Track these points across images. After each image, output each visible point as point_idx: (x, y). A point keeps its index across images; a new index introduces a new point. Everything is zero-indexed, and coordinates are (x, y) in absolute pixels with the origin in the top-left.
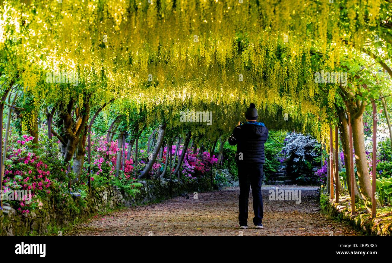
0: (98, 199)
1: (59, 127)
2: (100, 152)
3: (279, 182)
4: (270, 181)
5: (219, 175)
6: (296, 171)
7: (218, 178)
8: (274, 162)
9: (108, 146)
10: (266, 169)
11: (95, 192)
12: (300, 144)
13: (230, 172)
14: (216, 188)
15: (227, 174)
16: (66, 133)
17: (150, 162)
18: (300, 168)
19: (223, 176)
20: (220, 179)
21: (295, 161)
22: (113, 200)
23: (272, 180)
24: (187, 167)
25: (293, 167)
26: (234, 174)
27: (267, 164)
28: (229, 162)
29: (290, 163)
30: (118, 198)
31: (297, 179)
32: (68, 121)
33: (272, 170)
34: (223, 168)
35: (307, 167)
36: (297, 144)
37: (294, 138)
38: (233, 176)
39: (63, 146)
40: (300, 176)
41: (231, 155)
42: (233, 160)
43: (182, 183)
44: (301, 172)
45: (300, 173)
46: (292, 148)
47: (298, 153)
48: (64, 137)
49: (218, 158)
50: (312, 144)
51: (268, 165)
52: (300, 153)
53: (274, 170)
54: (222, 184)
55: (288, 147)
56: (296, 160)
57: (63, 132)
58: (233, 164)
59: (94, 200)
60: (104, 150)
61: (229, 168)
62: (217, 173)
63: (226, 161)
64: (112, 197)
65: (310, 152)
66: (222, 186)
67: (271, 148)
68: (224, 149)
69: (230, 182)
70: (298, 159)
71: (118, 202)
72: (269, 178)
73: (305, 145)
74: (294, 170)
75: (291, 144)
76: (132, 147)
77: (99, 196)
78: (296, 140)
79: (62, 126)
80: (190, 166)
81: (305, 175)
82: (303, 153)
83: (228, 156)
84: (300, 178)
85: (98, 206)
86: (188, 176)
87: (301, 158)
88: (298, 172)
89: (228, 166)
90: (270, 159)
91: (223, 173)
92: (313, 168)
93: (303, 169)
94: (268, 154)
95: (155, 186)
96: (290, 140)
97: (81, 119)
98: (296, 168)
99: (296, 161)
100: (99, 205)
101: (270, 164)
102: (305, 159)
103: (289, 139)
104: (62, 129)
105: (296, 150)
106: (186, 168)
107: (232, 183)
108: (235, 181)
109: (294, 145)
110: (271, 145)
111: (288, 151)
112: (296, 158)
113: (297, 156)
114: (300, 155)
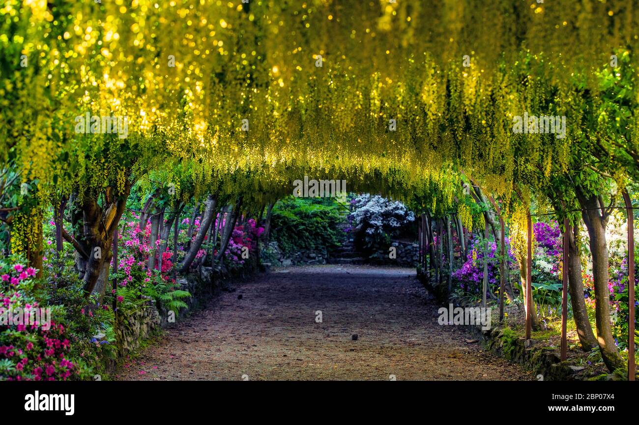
0: (128, 329)
1: (74, 224)
2: (130, 247)
3: (345, 261)
4: (333, 259)
5: (265, 250)
6: (369, 245)
7: (264, 255)
8: (338, 234)
9: (140, 237)
10: (328, 242)
11: (122, 318)
12: (376, 209)
13: (279, 246)
14: (263, 269)
15: (276, 249)
16: (88, 235)
17: (192, 249)
18: (374, 242)
19: (271, 252)
20: (266, 256)
21: (368, 233)
22: (147, 324)
23: (335, 257)
24: (232, 246)
25: (365, 240)
26: (285, 249)
27: (329, 235)
28: (278, 232)
29: (361, 234)
30: (153, 318)
31: (370, 257)
32: (92, 213)
33: (336, 243)
34: (270, 241)
35: (385, 240)
36: (372, 210)
37: (367, 200)
38: (283, 251)
39: (81, 259)
40: (375, 252)
41: (281, 222)
42: (284, 229)
43: (226, 271)
44: (376, 248)
45: (374, 249)
46: (365, 214)
47: (373, 222)
48: (84, 243)
49: (264, 227)
50: (392, 210)
51: (331, 238)
52: (376, 222)
53: (339, 244)
54: (269, 264)
55: (358, 212)
56: (370, 231)
57: (82, 232)
58: (284, 235)
59: (122, 332)
60: (136, 243)
61: (279, 241)
62: (262, 248)
63: (275, 231)
64: (146, 318)
65: (389, 221)
66: (270, 266)
67: (334, 213)
68: (272, 215)
69: (279, 260)
70: (373, 230)
71: (153, 325)
72: (331, 255)
73: (382, 211)
74: (367, 244)
75: (364, 208)
76: (169, 229)
77: (129, 324)
78: (371, 203)
79: (80, 221)
80: (235, 245)
81: (382, 252)
82: (380, 222)
83: (278, 224)
84: (375, 255)
85: (128, 342)
86: (232, 258)
87: (377, 228)
88: (372, 246)
89: (277, 238)
90: (334, 229)
91: (271, 247)
92: (393, 242)
93: (379, 243)
94: (331, 222)
95: (196, 283)
96: (361, 203)
97: (116, 209)
98: (370, 242)
99: (371, 233)
100: (129, 339)
101: (333, 235)
102: (382, 230)
103: (360, 201)
104: (81, 227)
105: (370, 217)
106: (230, 247)
107: (282, 262)
108: (286, 259)
109: (367, 211)
110: (334, 208)
111: (359, 218)
112: (369, 229)
113: (372, 226)
114: (376, 224)
